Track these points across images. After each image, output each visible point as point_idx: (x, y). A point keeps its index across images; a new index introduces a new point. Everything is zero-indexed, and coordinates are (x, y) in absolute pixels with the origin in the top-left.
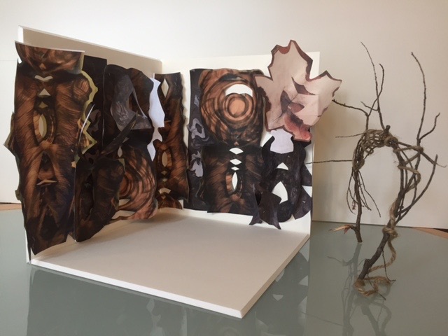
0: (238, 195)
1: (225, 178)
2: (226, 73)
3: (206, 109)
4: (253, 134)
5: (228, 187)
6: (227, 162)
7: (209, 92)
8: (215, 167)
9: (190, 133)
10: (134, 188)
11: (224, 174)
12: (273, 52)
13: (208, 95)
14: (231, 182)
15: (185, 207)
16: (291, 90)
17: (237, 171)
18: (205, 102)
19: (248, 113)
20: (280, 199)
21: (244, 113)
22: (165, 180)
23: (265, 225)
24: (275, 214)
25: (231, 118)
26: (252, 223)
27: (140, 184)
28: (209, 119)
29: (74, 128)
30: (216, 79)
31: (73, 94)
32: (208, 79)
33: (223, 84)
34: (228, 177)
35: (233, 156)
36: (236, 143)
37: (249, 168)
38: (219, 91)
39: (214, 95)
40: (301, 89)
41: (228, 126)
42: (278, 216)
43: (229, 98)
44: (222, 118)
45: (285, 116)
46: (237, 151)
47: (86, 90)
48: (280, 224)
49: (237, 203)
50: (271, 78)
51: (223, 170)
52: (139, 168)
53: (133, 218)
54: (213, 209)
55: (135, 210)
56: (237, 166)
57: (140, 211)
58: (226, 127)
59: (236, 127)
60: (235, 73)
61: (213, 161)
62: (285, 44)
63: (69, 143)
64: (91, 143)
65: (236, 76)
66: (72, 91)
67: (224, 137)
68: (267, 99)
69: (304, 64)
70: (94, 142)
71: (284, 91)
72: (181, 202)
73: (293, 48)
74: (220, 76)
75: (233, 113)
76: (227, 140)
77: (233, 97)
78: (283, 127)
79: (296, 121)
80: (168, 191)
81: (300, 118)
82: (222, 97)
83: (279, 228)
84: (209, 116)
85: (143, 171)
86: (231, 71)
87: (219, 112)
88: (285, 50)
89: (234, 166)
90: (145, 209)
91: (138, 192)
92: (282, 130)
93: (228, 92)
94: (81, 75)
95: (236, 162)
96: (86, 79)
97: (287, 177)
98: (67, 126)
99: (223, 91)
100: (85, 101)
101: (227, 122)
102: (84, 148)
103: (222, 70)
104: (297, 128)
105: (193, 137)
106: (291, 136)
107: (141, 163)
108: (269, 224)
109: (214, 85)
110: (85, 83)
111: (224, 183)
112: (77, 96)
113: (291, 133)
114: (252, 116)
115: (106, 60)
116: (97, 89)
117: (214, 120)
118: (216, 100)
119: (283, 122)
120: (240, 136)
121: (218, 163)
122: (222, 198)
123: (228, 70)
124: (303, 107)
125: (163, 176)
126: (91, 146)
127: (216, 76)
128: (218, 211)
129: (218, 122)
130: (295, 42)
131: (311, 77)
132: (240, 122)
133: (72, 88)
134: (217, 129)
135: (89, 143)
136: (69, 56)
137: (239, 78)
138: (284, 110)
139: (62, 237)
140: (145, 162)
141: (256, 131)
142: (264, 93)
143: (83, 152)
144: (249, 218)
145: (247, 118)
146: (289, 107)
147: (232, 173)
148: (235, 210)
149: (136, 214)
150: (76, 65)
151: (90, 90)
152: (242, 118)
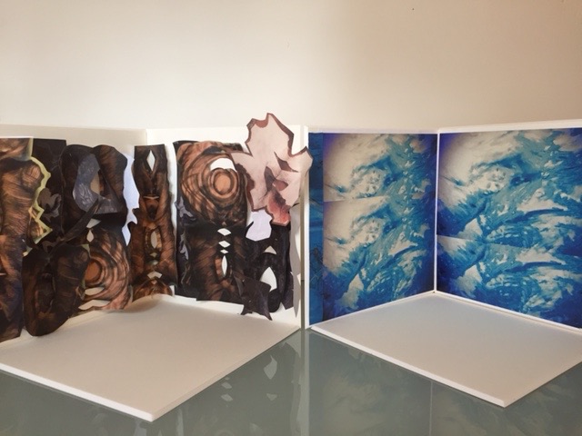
0: (228, 281)
1: (214, 261)
2: (209, 145)
3: (188, 187)
4: (239, 213)
5: (218, 272)
6: (215, 244)
7: (191, 167)
8: (202, 250)
9: (178, 211)
10: (108, 275)
11: (213, 258)
12: (250, 126)
13: (190, 171)
14: (221, 266)
15: (176, 294)
16: (275, 166)
17: (226, 255)
18: (187, 178)
19: (234, 190)
20: (270, 287)
21: (230, 190)
22: (155, 263)
23: (256, 315)
24: (266, 303)
25: (217, 195)
26: (243, 313)
27: (116, 270)
28: (192, 197)
29: (24, 217)
30: (199, 153)
31: (22, 182)
32: (189, 154)
33: (207, 158)
34: (217, 261)
35: (222, 238)
36: (224, 223)
37: (238, 251)
38: (203, 165)
39: (198, 170)
40: (284, 165)
41: (215, 204)
42: (269, 305)
43: (214, 174)
44: (208, 195)
45: (270, 195)
46: (224, 232)
47: (37, 176)
48: (271, 314)
49: (228, 290)
50: (250, 154)
51: (212, 253)
52: (113, 253)
53: (108, 308)
54: (203, 296)
55: (110, 300)
56: (226, 249)
57: (115, 301)
58: (213, 206)
59: (223, 205)
60: (219, 146)
61: (200, 243)
62: (262, 117)
63: (20, 233)
64: (45, 231)
65: (220, 149)
66: (20, 179)
67: (211, 216)
68: (248, 176)
69: (286, 138)
70: (49, 230)
71: (267, 167)
72: (172, 288)
73: (271, 120)
74: (202, 150)
75: (219, 190)
76: (214, 220)
77: (219, 172)
78: (265, 208)
79: (279, 201)
80: (159, 275)
81: (284, 197)
82: (207, 172)
83: (270, 318)
84: (193, 194)
85: (118, 256)
86: (215, 143)
87: (204, 189)
88: (263, 124)
89: (223, 248)
90: (120, 298)
91: (113, 279)
92: (263, 212)
93: (213, 166)
94: (31, 161)
95: (225, 244)
96: (37, 165)
97: (276, 262)
98: (16, 216)
99: (208, 166)
100: (36, 188)
101: (213, 199)
102: (37, 237)
103: (206, 143)
104: (279, 209)
105: (181, 215)
106: (270, 218)
107: (116, 247)
108: (261, 314)
109: (197, 159)
110: (35, 170)
111: (214, 268)
112: (27, 183)
113: (272, 215)
114: (237, 194)
115: (65, 141)
116: (50, 174)
117: (199, 198)
118: (200, 176)
119: (267, 202)
120: (227, 216)
121: (206, 246)
122: (212, 284)
123: (212, 143)
124: (287, 185)
125: (153, 259)
126: (46, 234)
127: (198, 149)
128: (209, 298)
129: (204, 200)
130: (272, 115)
131: (293, 152)
132: (227, 199)
133: (21, 175)
134: (203, 207)
135: (43, 230)
136: (16, 143)
137: (223, 152)
138: (269, 188)
139: (15, 331)
140: (120, 247)
141: (242, 210)
142: (245, 170)
143: (37, 242)
144: (240, 308)
145: (234, 196)
146: (274, 185)
147: (221, 256)
148: (226, 298)
149: (112, 304)
150: (25, 152)
151: (42, 176)
152: (228, 196)
